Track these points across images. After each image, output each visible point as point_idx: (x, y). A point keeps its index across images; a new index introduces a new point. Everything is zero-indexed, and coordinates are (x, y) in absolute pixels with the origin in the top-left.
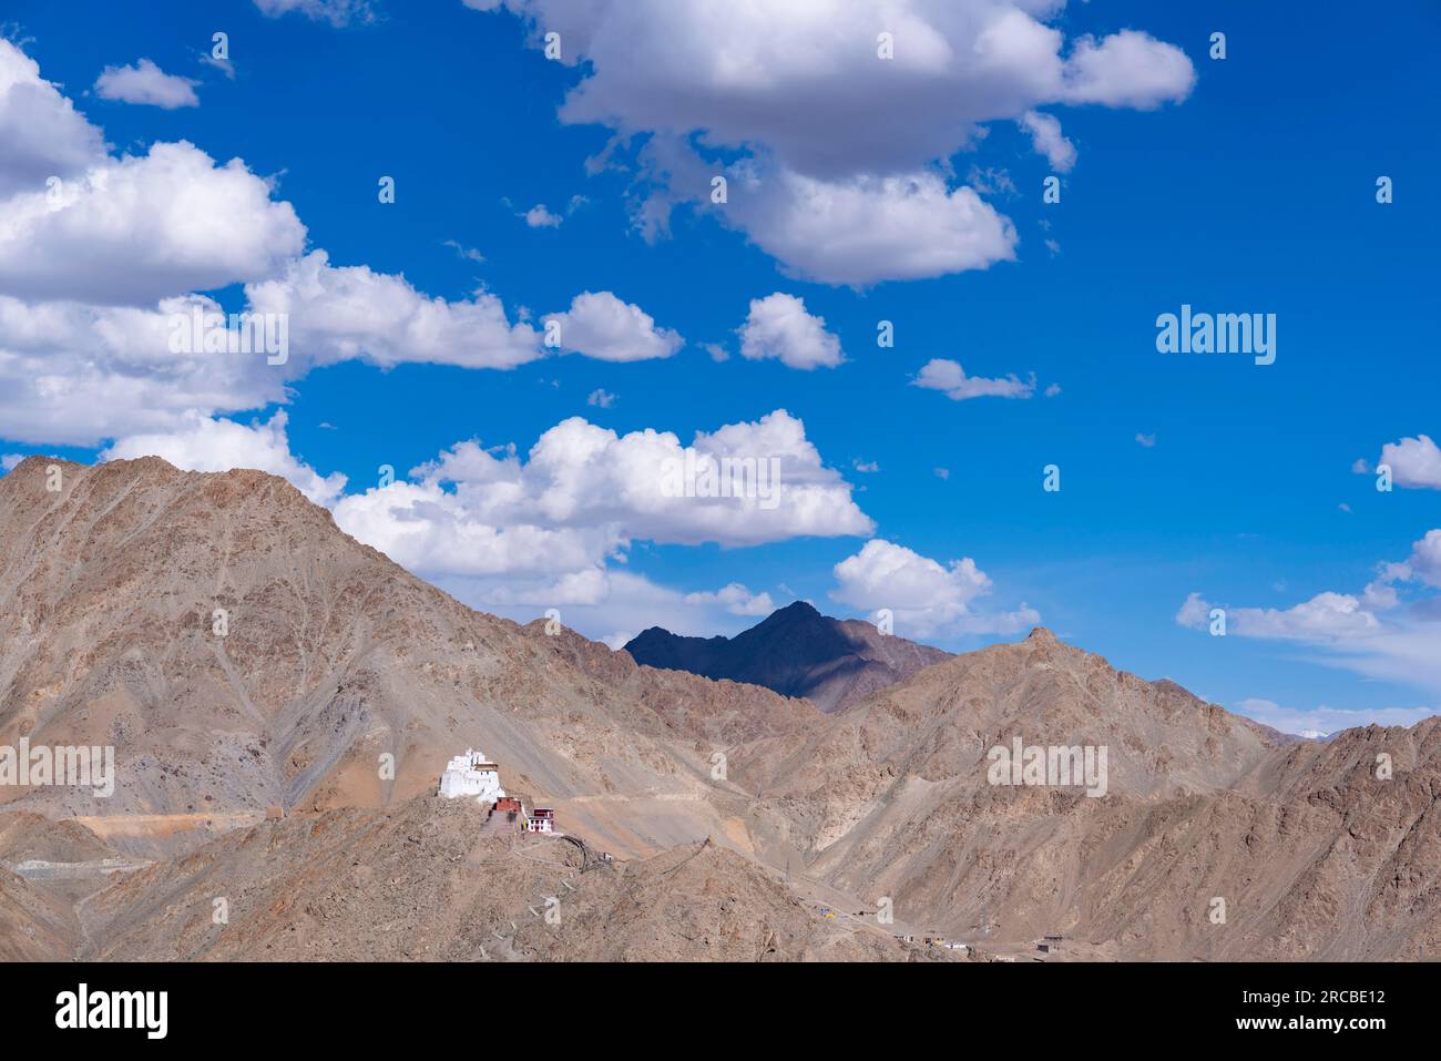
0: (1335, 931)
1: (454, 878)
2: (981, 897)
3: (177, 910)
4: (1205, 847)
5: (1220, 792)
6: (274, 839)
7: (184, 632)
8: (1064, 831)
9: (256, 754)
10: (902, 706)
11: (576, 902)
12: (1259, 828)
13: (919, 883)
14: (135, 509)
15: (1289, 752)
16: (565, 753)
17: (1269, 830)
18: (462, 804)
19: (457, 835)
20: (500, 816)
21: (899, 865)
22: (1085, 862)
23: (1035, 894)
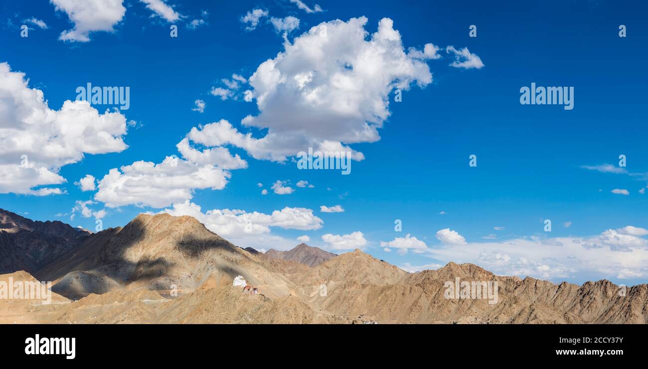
0: (421, 313)
1: (237, 303)
2: (346, 306)
3: (177, 310)
4: (394, 296)
5: (396, 284)
6: (197, 295)
7: (173, 251)
8: (364, 292)
9: (190, 277)
10: (328, 265)
11: (263, 308)
12: (405, 292)
13: (333, 304)
14: (163, 225)
15: (410, 276)
16: (256, 276)
17: (407, 292)
18: (238, 287)
19: (237, 294)
20: (246, 290)
21: (329, 299)
22: (368, 299)
23: (358, 306)
